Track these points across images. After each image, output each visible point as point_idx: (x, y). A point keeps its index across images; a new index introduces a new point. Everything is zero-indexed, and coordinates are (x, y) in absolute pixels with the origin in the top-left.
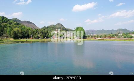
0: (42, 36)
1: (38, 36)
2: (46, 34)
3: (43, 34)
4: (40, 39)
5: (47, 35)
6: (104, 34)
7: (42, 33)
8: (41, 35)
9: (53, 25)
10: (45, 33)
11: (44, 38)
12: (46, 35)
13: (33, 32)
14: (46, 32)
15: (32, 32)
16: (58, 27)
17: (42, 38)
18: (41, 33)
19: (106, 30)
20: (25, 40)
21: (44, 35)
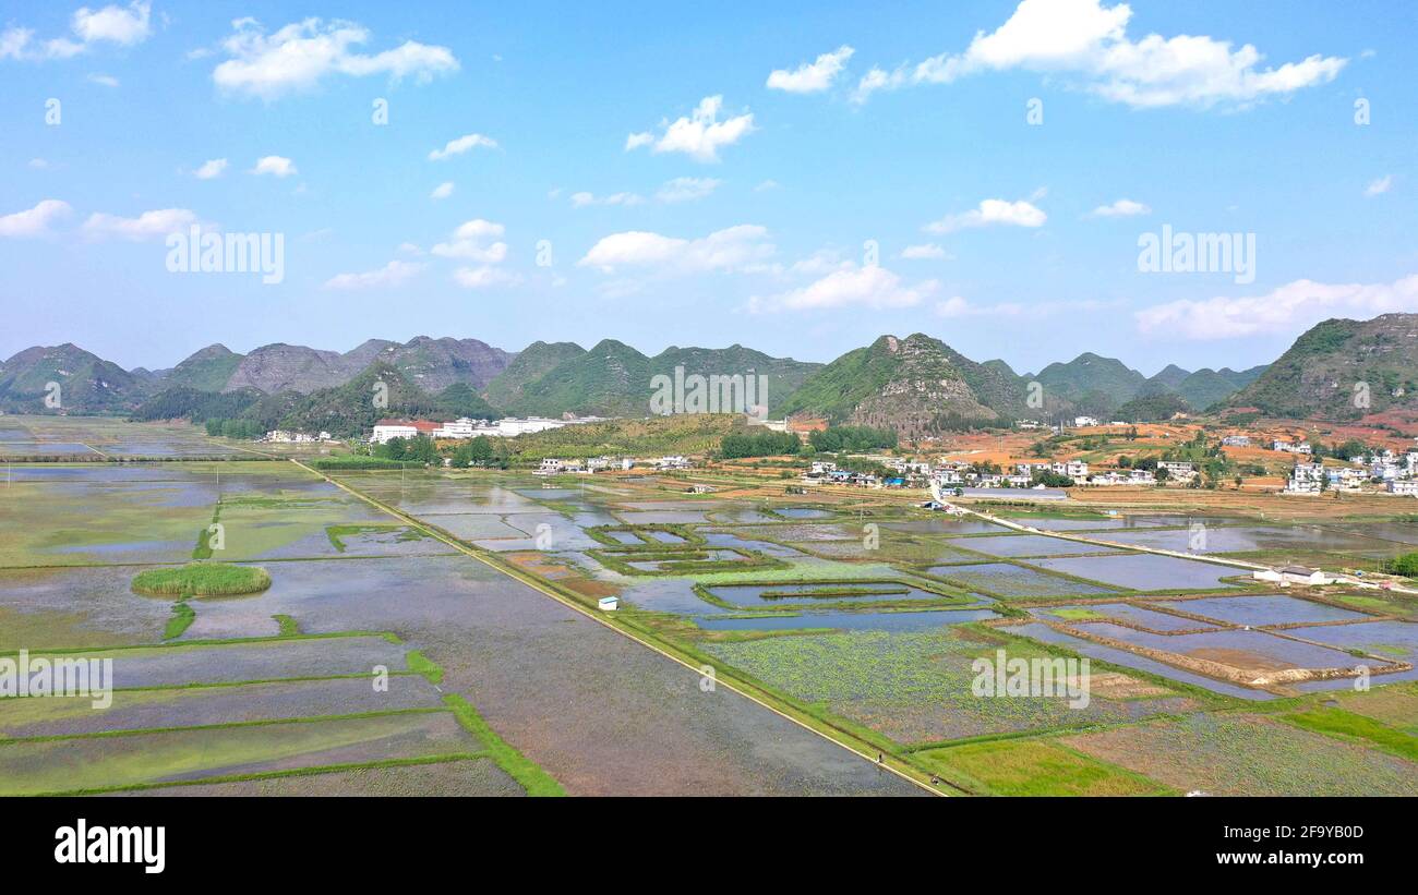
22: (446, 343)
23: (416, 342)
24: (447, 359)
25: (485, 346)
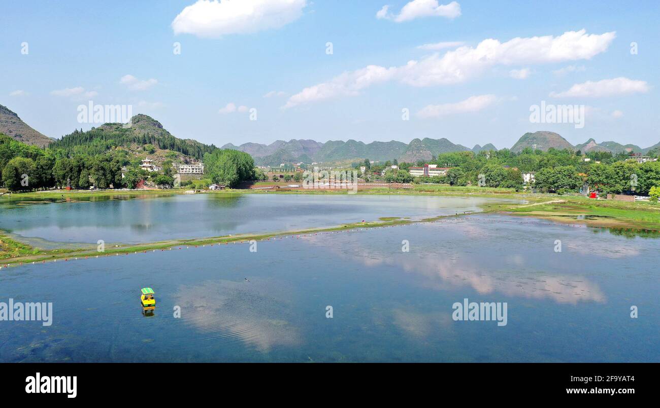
0: (103, 181)
1: (88, 182)
2: (113, 174)
3: (104, 175)
4: (93, 193)
5: (117, 177)
6: (352, 161)
7: (101, 172)
8: (97, 179)
9: (118, 126)
10: (111, 171)
11: (108, 187)
12: (114, 177)
13: (71, 169)
14: (116, 168)
15: (68, 169)
16: (139, 133)
17: (102, 186)
18: (98, 170)
19: (366, 143)
20: (41, 193)
21: (109, 177)
22: (301, 142)
23: (291, 141)
24: (301, 146)
25: (314, 142)
